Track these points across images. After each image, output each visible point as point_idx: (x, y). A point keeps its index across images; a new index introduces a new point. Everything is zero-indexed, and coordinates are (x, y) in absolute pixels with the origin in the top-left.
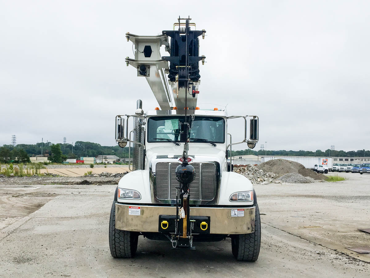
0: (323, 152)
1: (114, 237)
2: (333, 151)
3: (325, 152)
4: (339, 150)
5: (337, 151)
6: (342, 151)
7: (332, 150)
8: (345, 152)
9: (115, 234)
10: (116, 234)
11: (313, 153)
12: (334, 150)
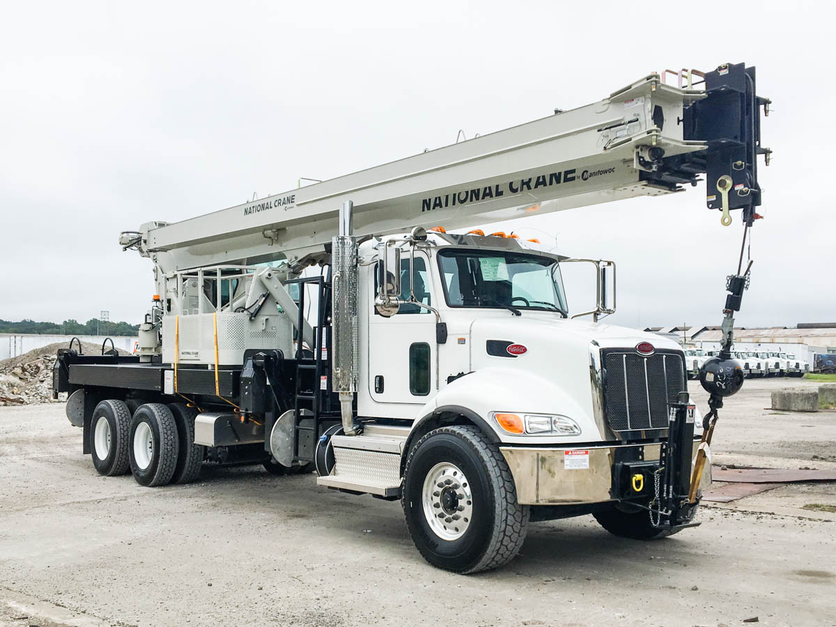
0: (82, 325)
1: (503, 526)
2: (105, 322)
3: (85, 324)
4: (116, 321)
5: (113, 323)
6: (125, 323)
7: (102, 320)
8: (130, 326)
9: (507, 517)
10: (509, 517)
11: (57, 327)
12: (106, 320)
